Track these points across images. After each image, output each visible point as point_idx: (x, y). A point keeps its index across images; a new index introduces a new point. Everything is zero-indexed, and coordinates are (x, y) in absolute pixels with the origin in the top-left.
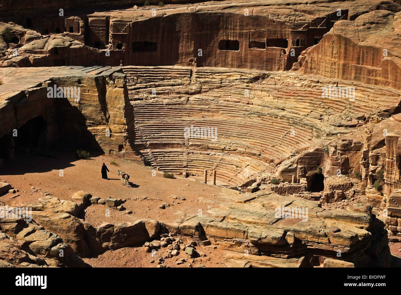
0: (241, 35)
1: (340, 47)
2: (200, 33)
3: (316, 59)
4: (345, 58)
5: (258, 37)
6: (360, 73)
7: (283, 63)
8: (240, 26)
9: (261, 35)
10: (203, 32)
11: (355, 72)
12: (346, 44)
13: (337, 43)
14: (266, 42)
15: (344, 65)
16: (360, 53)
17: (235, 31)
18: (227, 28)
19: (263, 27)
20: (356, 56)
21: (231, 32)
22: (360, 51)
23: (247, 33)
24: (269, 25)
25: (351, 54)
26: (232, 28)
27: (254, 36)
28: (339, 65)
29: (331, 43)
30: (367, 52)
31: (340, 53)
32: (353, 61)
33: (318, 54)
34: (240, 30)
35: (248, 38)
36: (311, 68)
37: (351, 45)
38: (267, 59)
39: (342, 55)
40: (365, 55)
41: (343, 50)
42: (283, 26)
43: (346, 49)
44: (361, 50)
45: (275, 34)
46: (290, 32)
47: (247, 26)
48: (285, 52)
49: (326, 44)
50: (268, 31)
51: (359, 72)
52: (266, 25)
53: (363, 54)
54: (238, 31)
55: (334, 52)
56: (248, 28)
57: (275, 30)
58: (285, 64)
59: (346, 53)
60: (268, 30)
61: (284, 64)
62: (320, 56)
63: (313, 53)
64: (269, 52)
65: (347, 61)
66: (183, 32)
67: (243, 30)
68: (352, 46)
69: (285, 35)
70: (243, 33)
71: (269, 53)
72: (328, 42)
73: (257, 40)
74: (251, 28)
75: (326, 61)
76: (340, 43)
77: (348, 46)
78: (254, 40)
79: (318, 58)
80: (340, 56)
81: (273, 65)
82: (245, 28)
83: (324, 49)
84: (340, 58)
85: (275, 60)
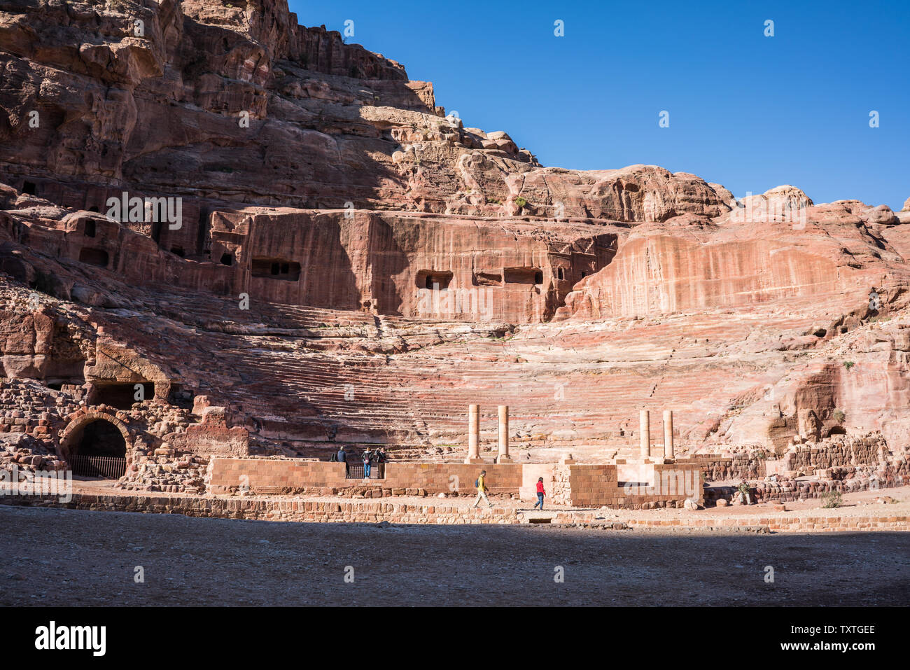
0: (458, 261)
1: (664, 255)
2: (382, 253)
3: (608, 290)
4: (678, 273)
5: (489, 264)
6: (717, 293)
7: (537, 310)
8: (455, 245)
9: (493, 261)
10: (388, 253)
11: (704, 292)
12: (676, 249)
13: (657, 250)
14: (502, 274)
15: (679, 286)
16: (709, 259)
17: (446, 254)
18: (431, 249)
19: (497, 246)
20: (701, 266)
21: (438, 257)
22: (708, 255)
23: (467, 258)
24: (507, 244)
25: (690, 263)
26: (441, 249)
27: (481, 264)
28: (666, 287)
29: (643, 253)
30: (724, 255)
31: (666, 266)
32: (695, 275)
33: (613, 280)
34: (455, 252)
35: (470, 266)
36: (600, 308)
37: (688, 248)
38: (508, 303)
39: (672, 269)
40: (721, 261)
41: (671, 260)
42: (533, 246)
43: (678, 257)
44: (710, 253)
45: (519, 259)
46: (546, 256)
47: (468, 245)
48: (538, 291)
49: (632, 257)
50: (507, 255)
51: (713, 290)
52: (501, 244)
53: (716, 258)
54: (452, 255)
55: (652, 268)
56: (470, 248)
57: (519, 253)
58: (543, 312)
59: (678, 265)
60: (507, 253)
61: (540, 311)
62: (618, 283)
63: (602, 281)
64: (510, 291)
65: (684, 278)
66: (352, 247)
67: (460, 252)
68: (690, 249)
69: (537, 260)
70: (460, 257)
71: (512, 294)
72: (636, 253)
73: (486, 271)
74: (476, 248)
75: (634, 288)
76: (663, 249)
77: (681, 251)
78: (480, 271)
79: (614, 288)
80: (667, 272)
81: (520, 314)
82: (464, 248)
83: (628, 267)
84: (666, 275)
85: (522, 304)
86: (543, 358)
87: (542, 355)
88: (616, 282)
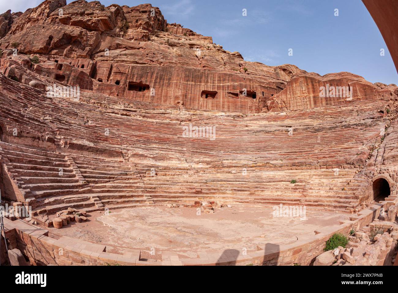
0: (219, 87)
1: (307, 84)
4: (314, 92)
5: (233, 89)
7: (254, 109)
8: (218, 80)
9: (235, 87)
10: (189, 83)
11: (325, 100)
12: (312, 82)
13: (304, 82)
14: (238, 93)
15: (314, 97)
17: (214, 84)
18: (208, 82)
19: (236, 82)
21: (211, 85)
22: (325, 85)
23: (224, 86)
24: (240, 81)
25: (318, 88)
26: (212, 82)
27: (229, 89)
28: (310, 98)
29: (299, 83)
31: (308, 89)
33: (286, 95)
34: (218, 83)
35: (224, 90)
37: (317, 81)
38: (241, 105)
39: (311, 90)
41: (310, 86)
42: (251, 82)
43: (313, 85)
46: (257, 86)
47: (224, 80)
49: (294, 85)
52: (238, 81)
54: (216, 84)
55: (303, 89)
56: (224, 82)
57: (246, 85)
58: (256, 110)
59: (313, 88)
60: (240, 84)
63: (281, 96)
64: (242, 100)
65: (316, 94)
67: (220, 83)
69: (253, 88)
70: (220, 85)
72: (296, 83)
73: (232, 92)
74: (227, 82)
75: (296, 98)
76: (307, 82)
77: (314, 83)
78: (229, 92)
79: (287, 98)
80: (309, 91)
81: (246, 110)
82: (222, 82)
83: (293, 89)
84: (309, 93)
85: (247, 106)
86: (259, 125)
87: (258, 124)
88: (288, 96)
